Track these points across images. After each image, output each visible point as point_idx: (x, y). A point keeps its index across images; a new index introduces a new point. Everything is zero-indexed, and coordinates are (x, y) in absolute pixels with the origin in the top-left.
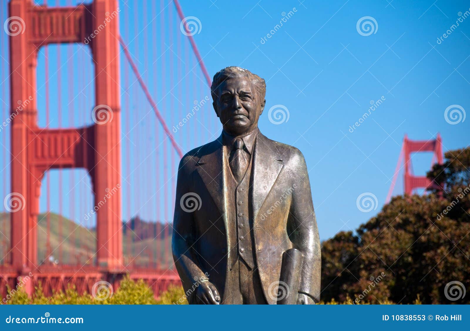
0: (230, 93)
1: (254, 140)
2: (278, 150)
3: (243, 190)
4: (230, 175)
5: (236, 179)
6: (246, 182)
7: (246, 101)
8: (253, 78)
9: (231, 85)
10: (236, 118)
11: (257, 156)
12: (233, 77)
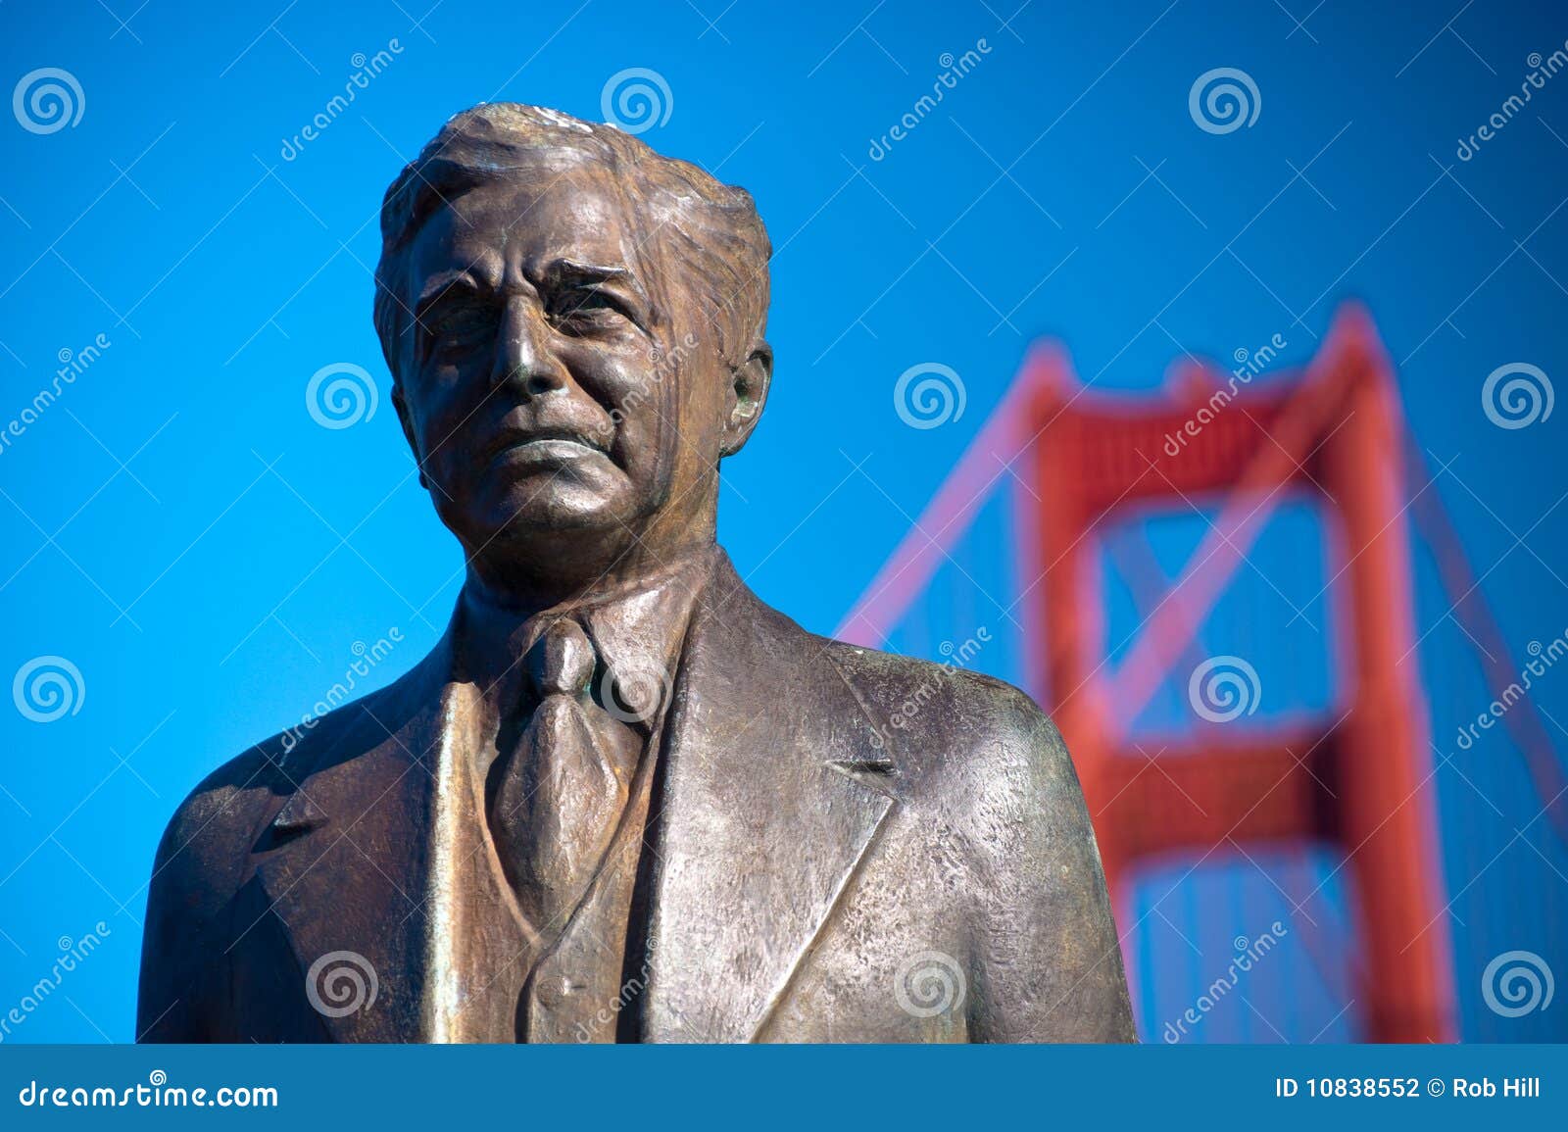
0: (470, 280)
1: (679, 629)
2: (867, 699)
3: (577, 987)
4: (486, 885)
5: (527, 913)
6: (607, 928)
7: (594, 333)
8: (652, 178)
9: (483, 223)
10: (523, 464)
11: (691, 741)
12: (495, 166)
